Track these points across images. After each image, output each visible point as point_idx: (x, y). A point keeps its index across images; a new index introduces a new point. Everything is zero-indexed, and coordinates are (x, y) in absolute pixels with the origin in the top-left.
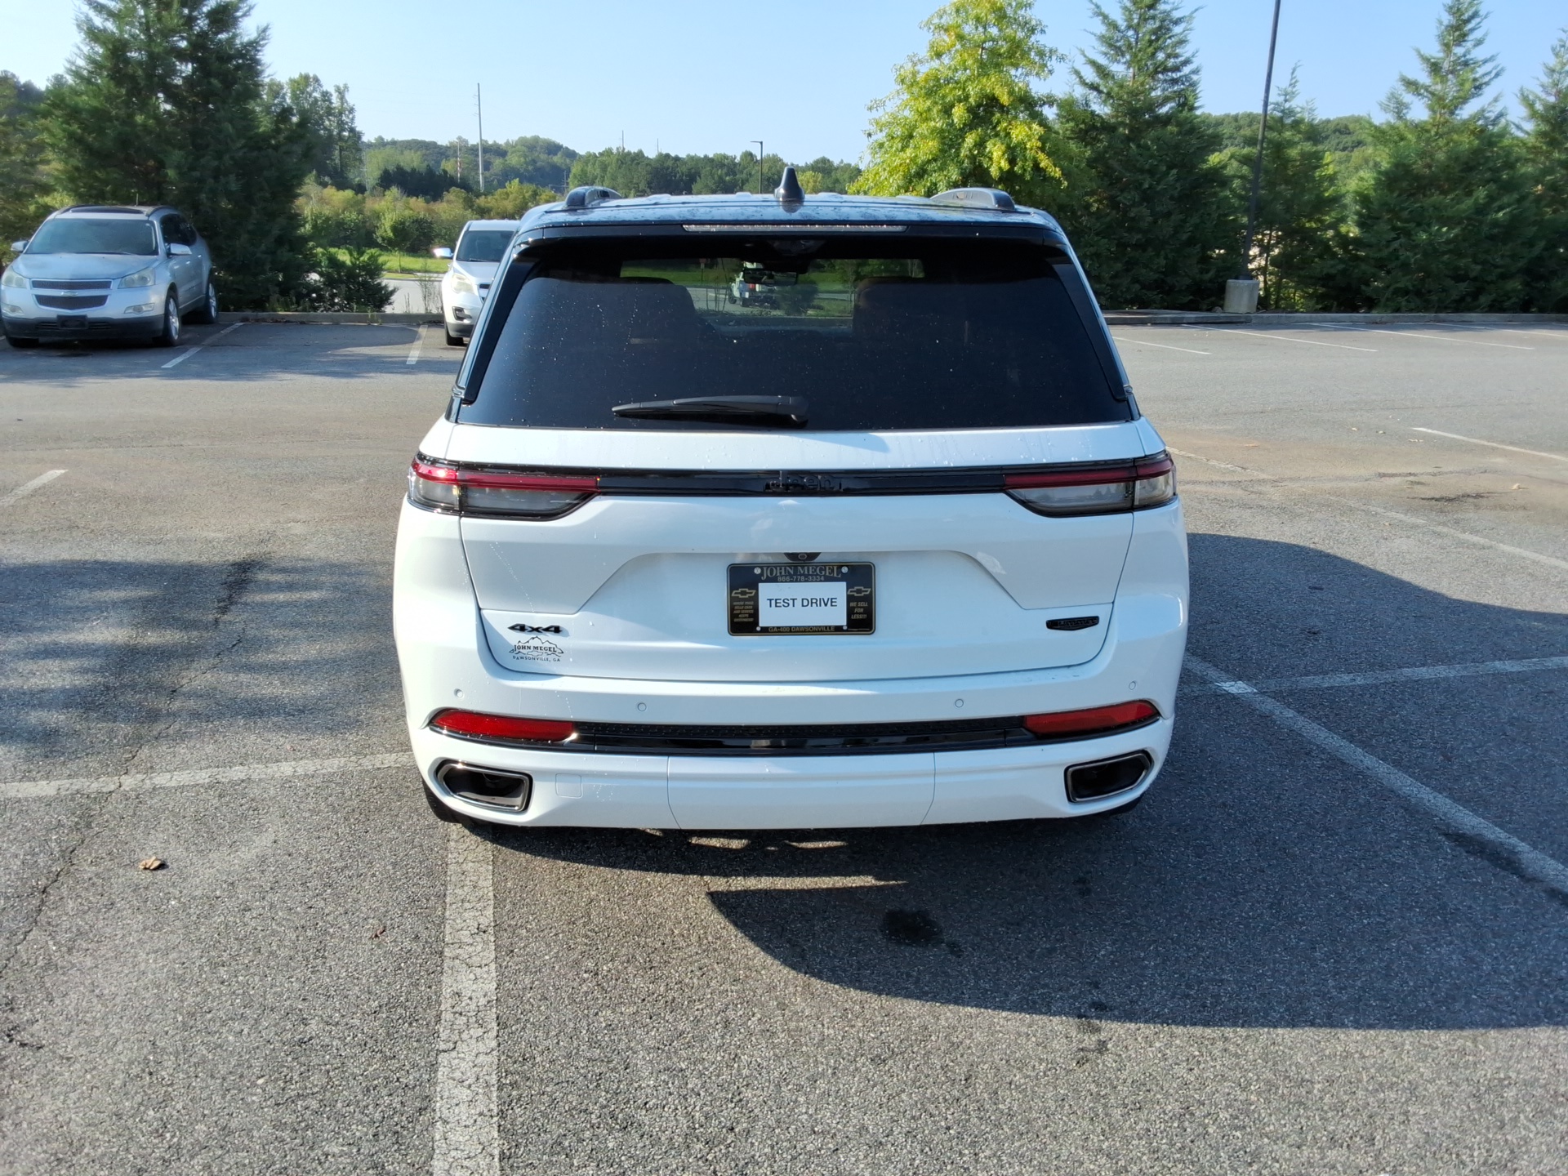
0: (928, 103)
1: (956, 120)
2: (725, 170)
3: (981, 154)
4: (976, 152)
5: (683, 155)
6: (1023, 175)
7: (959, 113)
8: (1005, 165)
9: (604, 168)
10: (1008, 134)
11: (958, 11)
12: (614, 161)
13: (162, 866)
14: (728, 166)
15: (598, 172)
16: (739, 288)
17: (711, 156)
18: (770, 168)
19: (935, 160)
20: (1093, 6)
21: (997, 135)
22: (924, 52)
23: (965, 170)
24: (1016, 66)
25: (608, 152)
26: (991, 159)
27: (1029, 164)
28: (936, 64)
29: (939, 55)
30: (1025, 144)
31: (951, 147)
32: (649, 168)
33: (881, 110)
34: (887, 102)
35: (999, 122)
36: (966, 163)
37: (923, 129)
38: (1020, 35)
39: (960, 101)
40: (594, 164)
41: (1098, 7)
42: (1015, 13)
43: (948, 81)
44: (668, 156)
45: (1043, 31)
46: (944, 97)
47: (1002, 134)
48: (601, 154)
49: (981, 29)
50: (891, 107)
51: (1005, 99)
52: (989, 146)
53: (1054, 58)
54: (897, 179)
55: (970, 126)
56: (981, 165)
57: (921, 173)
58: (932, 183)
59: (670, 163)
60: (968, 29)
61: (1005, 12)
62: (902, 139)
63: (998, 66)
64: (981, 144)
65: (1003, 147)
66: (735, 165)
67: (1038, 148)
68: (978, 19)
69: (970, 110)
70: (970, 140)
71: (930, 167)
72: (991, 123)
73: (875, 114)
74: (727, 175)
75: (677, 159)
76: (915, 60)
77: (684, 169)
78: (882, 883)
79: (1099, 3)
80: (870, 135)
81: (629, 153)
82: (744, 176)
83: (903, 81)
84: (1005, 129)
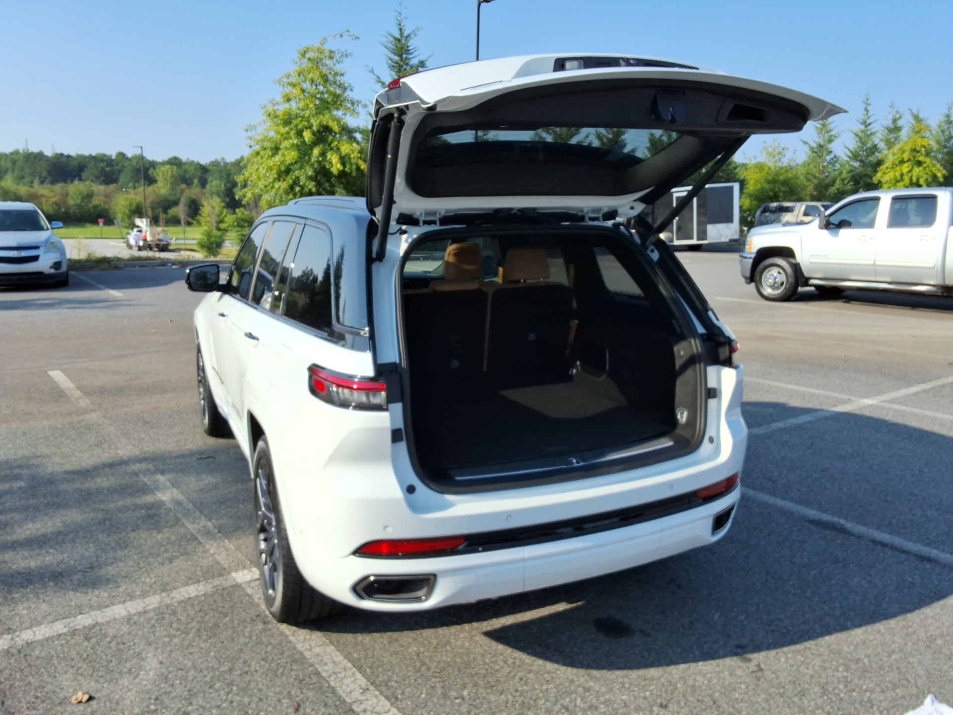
0: (287, 129)
1: (306, 140)
2: (105, 164)
3: (325, 159)
4: (321, 159)
5: (73, 154)
6: (351, 173)
7: (307, 136)
8: (339, 166)
9: (14, 162)
10: (338, 149)
11: (299, 75)
12: (21, 158)
13: (91, 698)
14: (106, 161)
15: (9, 165)
16: (134, 239)
17: (94, 154)
18: (138, 163)
19: (296, 163)
20: (375, 77)
21: (332, 149)
22: (279, 98)
23: (316, 169)
24: (338, 109)
25: (16, 152)
26: (331, 163)
27: (354, 167)
28: (287, 106)
29: (289, 100)
30: (350, 155)
31: (305, 155)
32: (48, 163)
33: (254, 131)
34: (258, 127)
35: (332, 142)
36: (316, 165)
37: (285, 144)
38: (338, 91)
39: (307, 128)
40: (6, 160)
41: (379, 78)
42: (334, 78)
43: (297, 116)
44: (62, 155)
45: (352, 90)
46: (296, 126)
47: (335, 149)
48: (11, 154)
49: (314, 87)
50: (261, 130)
51: (336, 128)
52: (329, 155)
53: (360, 105)
54: (274, 174)
55: (315, 144)
56: (324, 167)
57: (288, 171)
58: (296, 177)
59: (64, 159)
60: (307, 86)
61: (327, 77)
62: (272, 149)
63: (328, 108)
64: (323, 154)
65: (338, 156)
66: (112, 160)
67: (358, 157)
68: (312, 81)
69: (314, 134)
70: (316, 151)
71: (292, 168)
72: (327, 142)
73: (250, 134)
74: (107, 167)
75: (69, 156)
76: (274, 102)
77: (75, 163)
78: (574, 605)
79: (379, 75)
80: (251, 147)
81: (32, 153)
82: (119, 167)
83: (269, 115)
84: (336, 146)
